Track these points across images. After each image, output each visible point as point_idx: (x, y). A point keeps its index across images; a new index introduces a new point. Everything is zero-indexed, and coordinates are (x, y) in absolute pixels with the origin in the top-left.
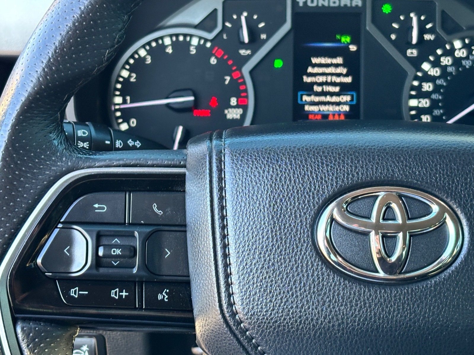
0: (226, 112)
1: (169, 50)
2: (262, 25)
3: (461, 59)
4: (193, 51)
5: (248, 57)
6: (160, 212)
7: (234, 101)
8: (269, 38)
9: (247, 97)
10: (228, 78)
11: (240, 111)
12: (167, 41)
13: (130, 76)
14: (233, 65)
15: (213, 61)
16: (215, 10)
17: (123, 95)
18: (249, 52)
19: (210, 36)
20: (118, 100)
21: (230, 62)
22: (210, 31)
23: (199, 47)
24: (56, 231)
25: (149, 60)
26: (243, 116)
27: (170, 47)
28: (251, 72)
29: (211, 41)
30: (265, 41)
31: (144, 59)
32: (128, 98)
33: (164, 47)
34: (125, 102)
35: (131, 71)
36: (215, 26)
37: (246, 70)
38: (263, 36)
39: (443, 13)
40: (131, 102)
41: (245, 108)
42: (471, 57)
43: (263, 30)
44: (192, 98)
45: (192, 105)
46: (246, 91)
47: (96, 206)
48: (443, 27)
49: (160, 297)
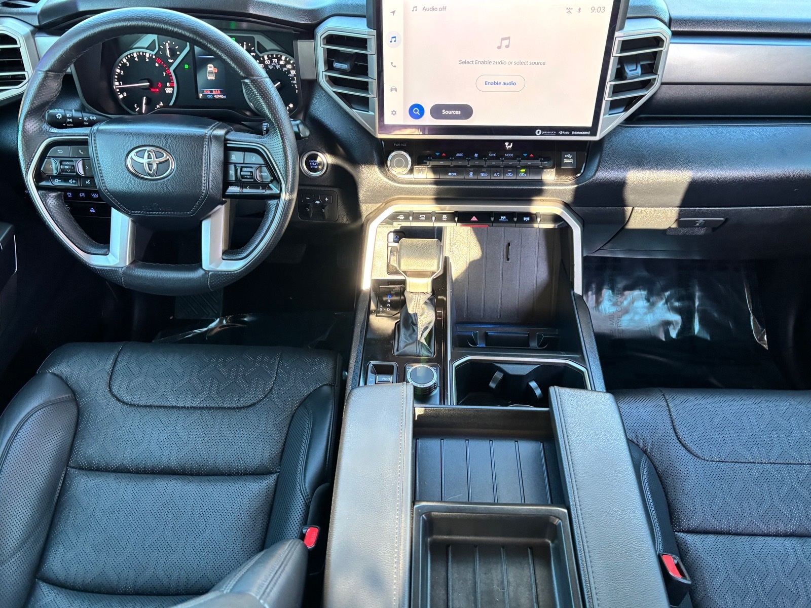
0: (165, 89)
1: (136, 59)
2: (177, 47)
3: (268, 65)
4: (147, 60)
5: (173, 63)
6: (82, 153)
7: (168, 84)
8: (181, 53)
9: (173, 82)
10: (165, 73)
11: (172, 89)
12: (135, 55)
13: (121, 72)
14: (166, 67)
15: (157, 65)
16: (154, 40)
17: (119, 81)
18: (173, 61)
19: (154, 53)
20: (117, 83)
21: (165, 65)
22: (153, 51)
23: (149, 58)
24: (46, 160)
25: (128, 64)
26: (173, 91)
27: (137, 58)
28: (174, 71)
29: (155, 55)
30: (179, 55)
31: (126, 64)
32: (121, 82)
33: (134, 58)
34: (120, 85)
35: (120, 69)
36: (155, 48)
37: (172, 69)
38: (178, 53)
39: (258, 42)
40: (123, 85)
41: (173, 87)
42: (272, 64)
43: (178, 50)
44: (149, 84)
45: (148, 87)
46: (172, 80)
47: (59, 151)
48: (258, 50)
49: (87, 182)
